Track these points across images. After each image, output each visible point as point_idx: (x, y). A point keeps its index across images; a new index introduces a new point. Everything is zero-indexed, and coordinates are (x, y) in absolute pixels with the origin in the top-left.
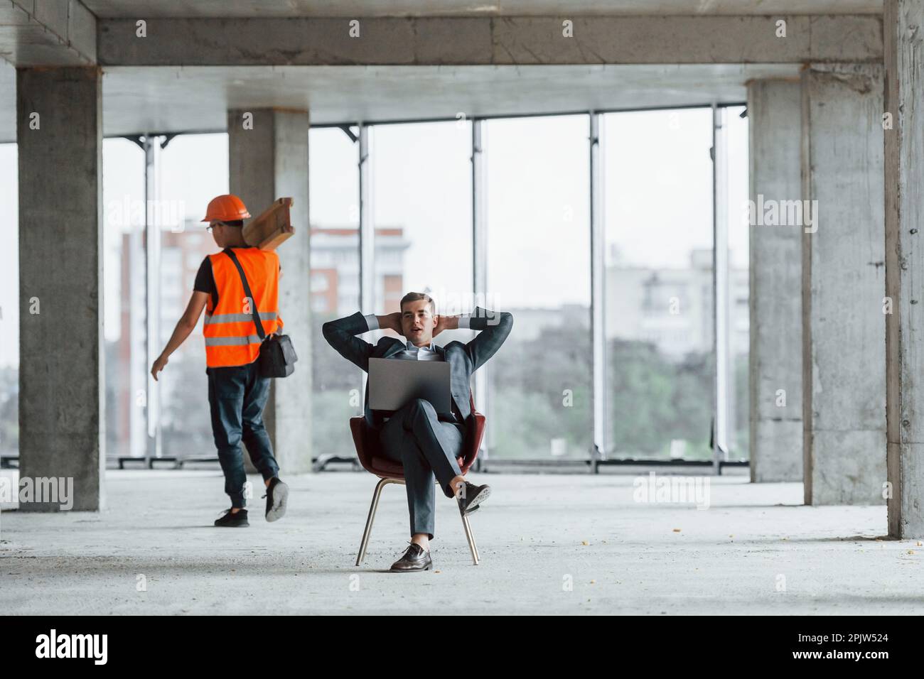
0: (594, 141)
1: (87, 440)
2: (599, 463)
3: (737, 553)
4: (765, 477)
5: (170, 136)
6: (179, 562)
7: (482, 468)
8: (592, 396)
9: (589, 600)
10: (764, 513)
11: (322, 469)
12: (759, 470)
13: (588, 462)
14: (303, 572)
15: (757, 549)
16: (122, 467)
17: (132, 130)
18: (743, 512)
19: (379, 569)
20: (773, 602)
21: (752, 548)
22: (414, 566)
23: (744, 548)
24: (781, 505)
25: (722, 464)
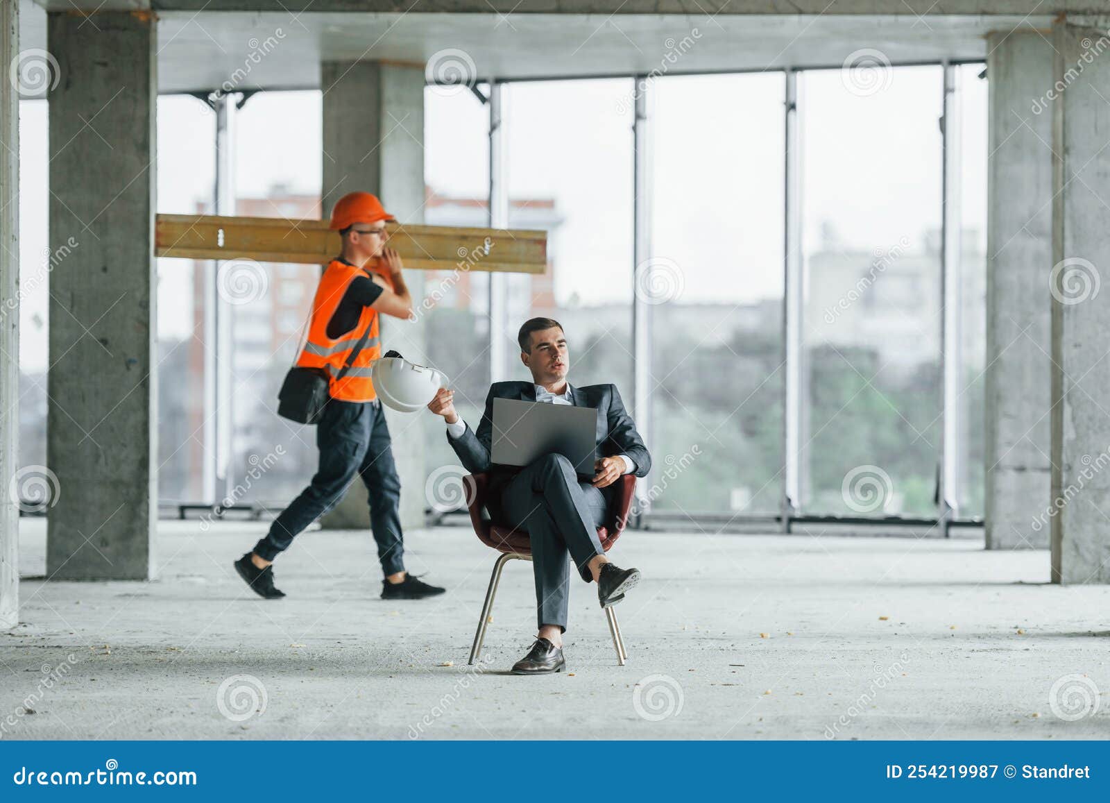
0: (791, 107)
1: (133, 490)
2: (792, 520)
3: (958, 653)
4: (1003, 543)
5: (248, 93)
6: (243, 657)
7: (643, 524)
8: (784, 435)
9: (761, 720)
10: (998, 594)
11: (438, 523)
12: (996, 533)
13: (779, 519)
14: (401, 673)
15: (984, 647)
16: (182, 517)
17: (200, 85)
18: (970, 592)
19: (498, 669)
20: (998, 724)
21: (977, 645)
22: (542, 667)
23: (967, 646)
24: (1021, 583)
25: (950, 524)
